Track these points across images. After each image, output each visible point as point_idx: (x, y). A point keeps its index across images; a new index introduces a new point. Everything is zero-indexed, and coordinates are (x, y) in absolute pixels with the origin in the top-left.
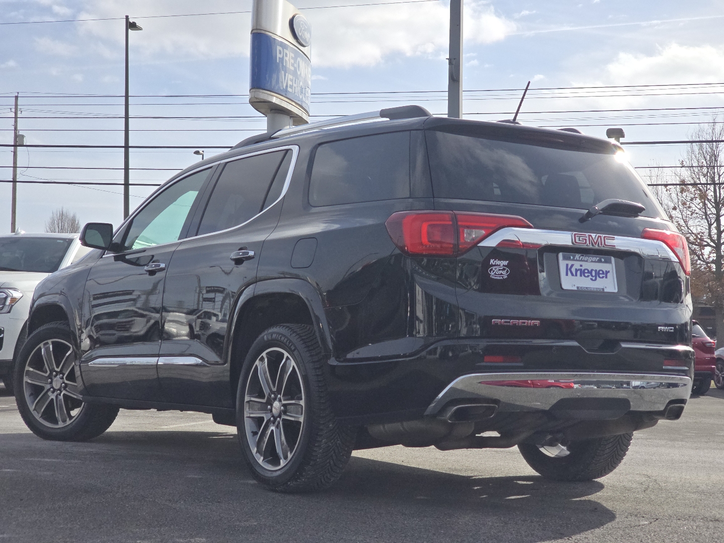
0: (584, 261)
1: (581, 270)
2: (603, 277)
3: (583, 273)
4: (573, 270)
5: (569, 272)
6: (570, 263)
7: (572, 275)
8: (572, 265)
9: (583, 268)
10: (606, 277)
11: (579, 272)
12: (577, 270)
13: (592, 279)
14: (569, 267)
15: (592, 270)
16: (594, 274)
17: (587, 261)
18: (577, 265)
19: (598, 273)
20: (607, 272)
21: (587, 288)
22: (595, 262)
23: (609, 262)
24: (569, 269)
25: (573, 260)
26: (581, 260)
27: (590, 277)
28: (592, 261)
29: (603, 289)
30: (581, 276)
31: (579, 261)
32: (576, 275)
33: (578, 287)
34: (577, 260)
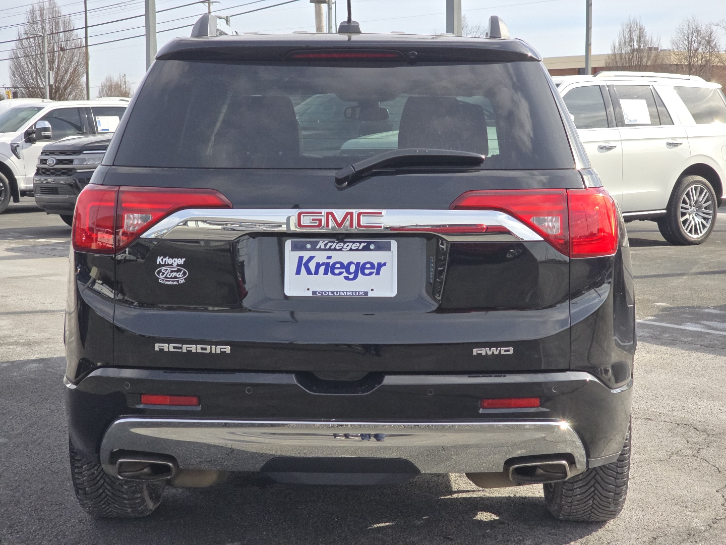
0: (335, 249)
1: (328, 264)
2: (371, 274)
3: (330, 269)
4: (312, 266)
5: (303, 268)
6: (306, 255)
7: (309, 272)
8: (311, 258)
9: (332, 261)
10: (378, 273)
11: (322, 269)
12: (318, 265)
13: (347, 278)
14: (304, 261)
15: (350, 264)
16: (352, 268)
17: (341, 250)
18: (320, 257)
19: (361, 268)
20: (380, 266)
21: (333, 293)
22: (358, 250)
23: (387, 248)
24: (302, 265)
25: (313, 248)
26: (330, 249)
27: (345, 274)
28: (351, 250)
29: (366, 293)
30: (326, 273)
31: (325, 250)
32: (316, 273)
33: (314, 293)
34: (320, 249)
